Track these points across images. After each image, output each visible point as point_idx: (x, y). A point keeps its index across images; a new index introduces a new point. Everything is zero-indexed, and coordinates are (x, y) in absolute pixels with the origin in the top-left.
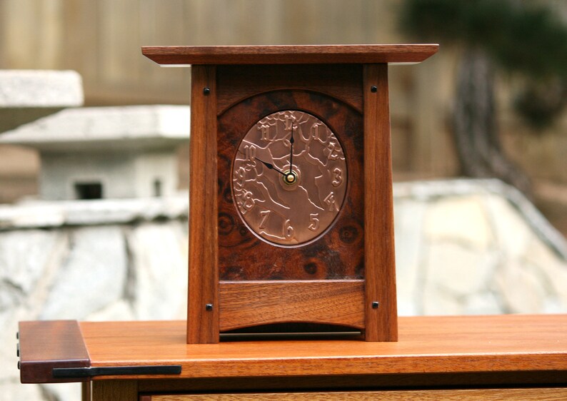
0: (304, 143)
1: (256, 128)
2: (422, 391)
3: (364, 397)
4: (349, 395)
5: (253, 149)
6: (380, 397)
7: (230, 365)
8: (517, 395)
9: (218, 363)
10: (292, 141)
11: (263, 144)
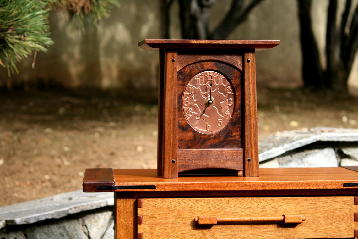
0: (216, 86)
1: (194, 78)
2: (266, 198)
3: (239, 201)
4: (233, 200)
5: (193, 89)
6: (246, 201)
7: (178, 185)
8: (309, 200)
9: (173, 184)
10: (211, 85)
11: (197, 86)
